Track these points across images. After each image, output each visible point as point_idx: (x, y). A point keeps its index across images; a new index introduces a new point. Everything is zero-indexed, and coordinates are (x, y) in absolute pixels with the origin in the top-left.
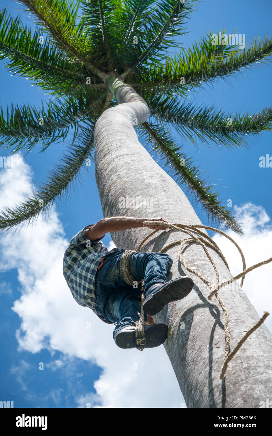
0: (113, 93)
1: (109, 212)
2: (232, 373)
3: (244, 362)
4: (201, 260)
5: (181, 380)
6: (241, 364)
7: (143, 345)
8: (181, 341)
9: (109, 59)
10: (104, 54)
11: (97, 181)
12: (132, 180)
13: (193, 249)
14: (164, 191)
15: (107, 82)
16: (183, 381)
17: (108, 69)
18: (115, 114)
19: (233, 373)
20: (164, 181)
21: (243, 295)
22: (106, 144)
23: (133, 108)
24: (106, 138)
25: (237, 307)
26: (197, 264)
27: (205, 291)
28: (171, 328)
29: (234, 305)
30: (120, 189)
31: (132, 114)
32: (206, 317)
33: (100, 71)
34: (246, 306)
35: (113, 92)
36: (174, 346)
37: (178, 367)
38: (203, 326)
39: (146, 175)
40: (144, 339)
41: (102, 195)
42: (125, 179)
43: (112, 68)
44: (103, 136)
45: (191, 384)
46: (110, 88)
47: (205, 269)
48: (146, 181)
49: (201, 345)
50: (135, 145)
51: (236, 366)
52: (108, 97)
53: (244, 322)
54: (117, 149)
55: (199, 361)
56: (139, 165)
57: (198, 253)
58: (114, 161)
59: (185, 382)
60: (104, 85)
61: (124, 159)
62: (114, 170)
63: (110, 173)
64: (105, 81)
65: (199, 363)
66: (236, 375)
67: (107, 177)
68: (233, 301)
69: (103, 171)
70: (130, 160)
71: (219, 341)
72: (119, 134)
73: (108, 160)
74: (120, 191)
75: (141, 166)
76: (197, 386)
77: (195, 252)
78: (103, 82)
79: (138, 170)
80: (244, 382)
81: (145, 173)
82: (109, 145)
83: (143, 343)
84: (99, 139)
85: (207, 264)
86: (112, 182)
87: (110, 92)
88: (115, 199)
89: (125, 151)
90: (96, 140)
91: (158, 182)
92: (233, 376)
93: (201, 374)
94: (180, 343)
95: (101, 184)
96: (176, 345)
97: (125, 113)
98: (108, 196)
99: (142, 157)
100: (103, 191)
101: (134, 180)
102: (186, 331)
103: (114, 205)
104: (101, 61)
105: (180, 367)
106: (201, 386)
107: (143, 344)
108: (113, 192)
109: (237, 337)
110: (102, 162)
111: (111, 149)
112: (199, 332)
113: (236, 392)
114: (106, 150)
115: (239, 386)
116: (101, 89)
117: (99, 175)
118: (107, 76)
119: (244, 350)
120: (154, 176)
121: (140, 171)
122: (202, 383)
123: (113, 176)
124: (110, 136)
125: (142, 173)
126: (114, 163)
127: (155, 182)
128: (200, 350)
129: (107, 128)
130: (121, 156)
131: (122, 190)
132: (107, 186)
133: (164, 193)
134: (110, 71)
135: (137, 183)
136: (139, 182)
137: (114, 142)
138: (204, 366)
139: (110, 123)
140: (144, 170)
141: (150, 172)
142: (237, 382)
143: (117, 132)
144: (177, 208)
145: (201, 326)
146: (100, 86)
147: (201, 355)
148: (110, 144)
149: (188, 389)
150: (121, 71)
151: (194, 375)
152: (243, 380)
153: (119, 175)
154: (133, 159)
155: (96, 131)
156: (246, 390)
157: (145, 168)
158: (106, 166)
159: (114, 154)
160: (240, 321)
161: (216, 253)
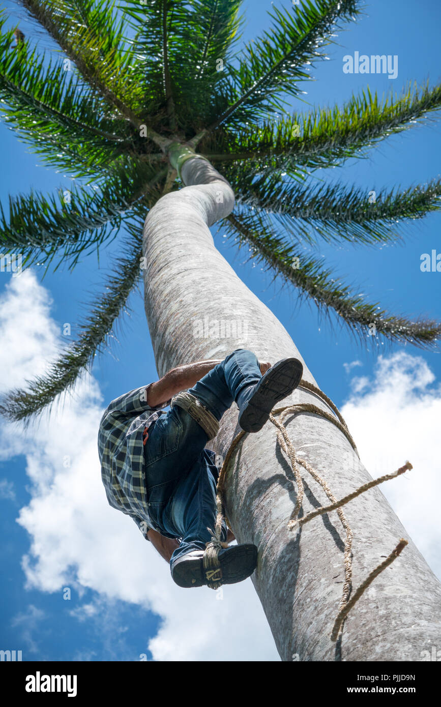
0: (177, 169)
1: (166, 361)
2: (361, 624)
3: (381, 606)
4: (313, 441)
5: (279, 636)
6: (375, 609)
7: (218, 581)
8: (278, 571)
9: (172, 114)
10: (164, 105)
11: (147, 311)
12: (202, 311)
13: (301, 423)
14: (255, 328)
15: (167, 152)
16: (281, 637)
17: (169, 130)
18: (177, 203)
19: (363, 624)
20: (254, 312)
21: (380, 498)
22: (162, 252)
23: (207, 193)
24: (162, 241)
25: (370, 517)
26: (307, 447)
27: (319, 492)
28: (263, 551)
29: (365, 514)
30: (184, 324)
31: (205, 203)
32: (320, 533)
33: (157, 134)
34: (385, 516)
35: (177, 167)
36: (268, 580)
37: (274, 615)
38: (315, 548)
39: (226, 301)
40: (219, 570)
41: (154, 334)
42: (192, 308)
43: (177, 128)
44: (158, 239)
45: (294, 641)
46: (172, 160)
47: (319, 455)
48: (225, 311)
49: (312, 579)
50: (210, 253)
51: (367, 612)
52: (169, 175)
53: (381, 542)
54: (179, 259)
55: (308, 604)
56: (214, 286)
57: (308, 429)
58: (174, 279)
59: (284, 639)
60: (162, 157)
61: (191, 276)
62: (175, 294)
63: (168, 298)
64: (164, 150)
65: (308, 608)
66: (367, 628)
67: (162, 304)
68: (364, 508)
69: (156, 295)
70: (200, 277)
71: (340, 573)
72: (184, 235)
73: (165, 277)
74: (184, 327)
75: (218, 287)
76: (305, 645)
77: (304, 428)
78: (161, 151)
79: (212, 294)
80: (380, 638)
81: (224, 298)
82: (166, 253)
83: (217, 578)
84: (151, 243)
85: (323, 446)
86: (171, 312)
87: (173, 168)
88: (176, 341)
89: (192, 263)
90: (146, 245)
91: (244, 314)
92: (363, 629)
93: (311, 626)
94: (277, 575)
95: (153, 316)
96: (271, 579)
97: (194, 202)
98: (163, 336)
99: (218, 272)
100: (157, 327)
101: (206, 310)
102: (288, 556)
103: (173, 351)
104: (159, 117)
105: (277, 615)
106: (311, 645)
107: (216, 580)
108: (173, 329)
109: (369, 565)
110: (155, 280)
111: (170, 259)
112: (308, 557)
113: (367, 655)
114: (162, 261)
115: (372, 646)
116: (159, 162)
117: (151, 302)
118: (168, 142)
119: (381, 587)
120: (239, 303)
121: (216, 296)
122: (312, 640)
123: (172, 303)
124: (169, 239)
125: (219, 298)
126: (174, 283)
127: (240, 313)
128: (310, 587)
129: (165, 225)
130: (186, 270)
131: (188, 326)
132: (163, 319)
133: (255, 331)
134: (173, 134)
135: (212, 314)
136: (214, 313)
137: (175, 248)
138: (316, 613)
139: (170, 217)
140: (223, 293)
141: (232, 298)
142: (369, 638)
143: (179, 232)
144: (275, 356)
145: (312, 547)
146: (156, 158)
147: (311, 594)
148: (168, 251)
149: (290, 650)
150: (190, 134)
151: (300, 627)
152: (379, 636)
153: (182, 301)
154: (206, 275)
155: (146, 230)
156: (383, 652)
157: (225, 290)
158: (161, 288)
159: (175, 268)
160: (375, 539)
161: (338, 429)
